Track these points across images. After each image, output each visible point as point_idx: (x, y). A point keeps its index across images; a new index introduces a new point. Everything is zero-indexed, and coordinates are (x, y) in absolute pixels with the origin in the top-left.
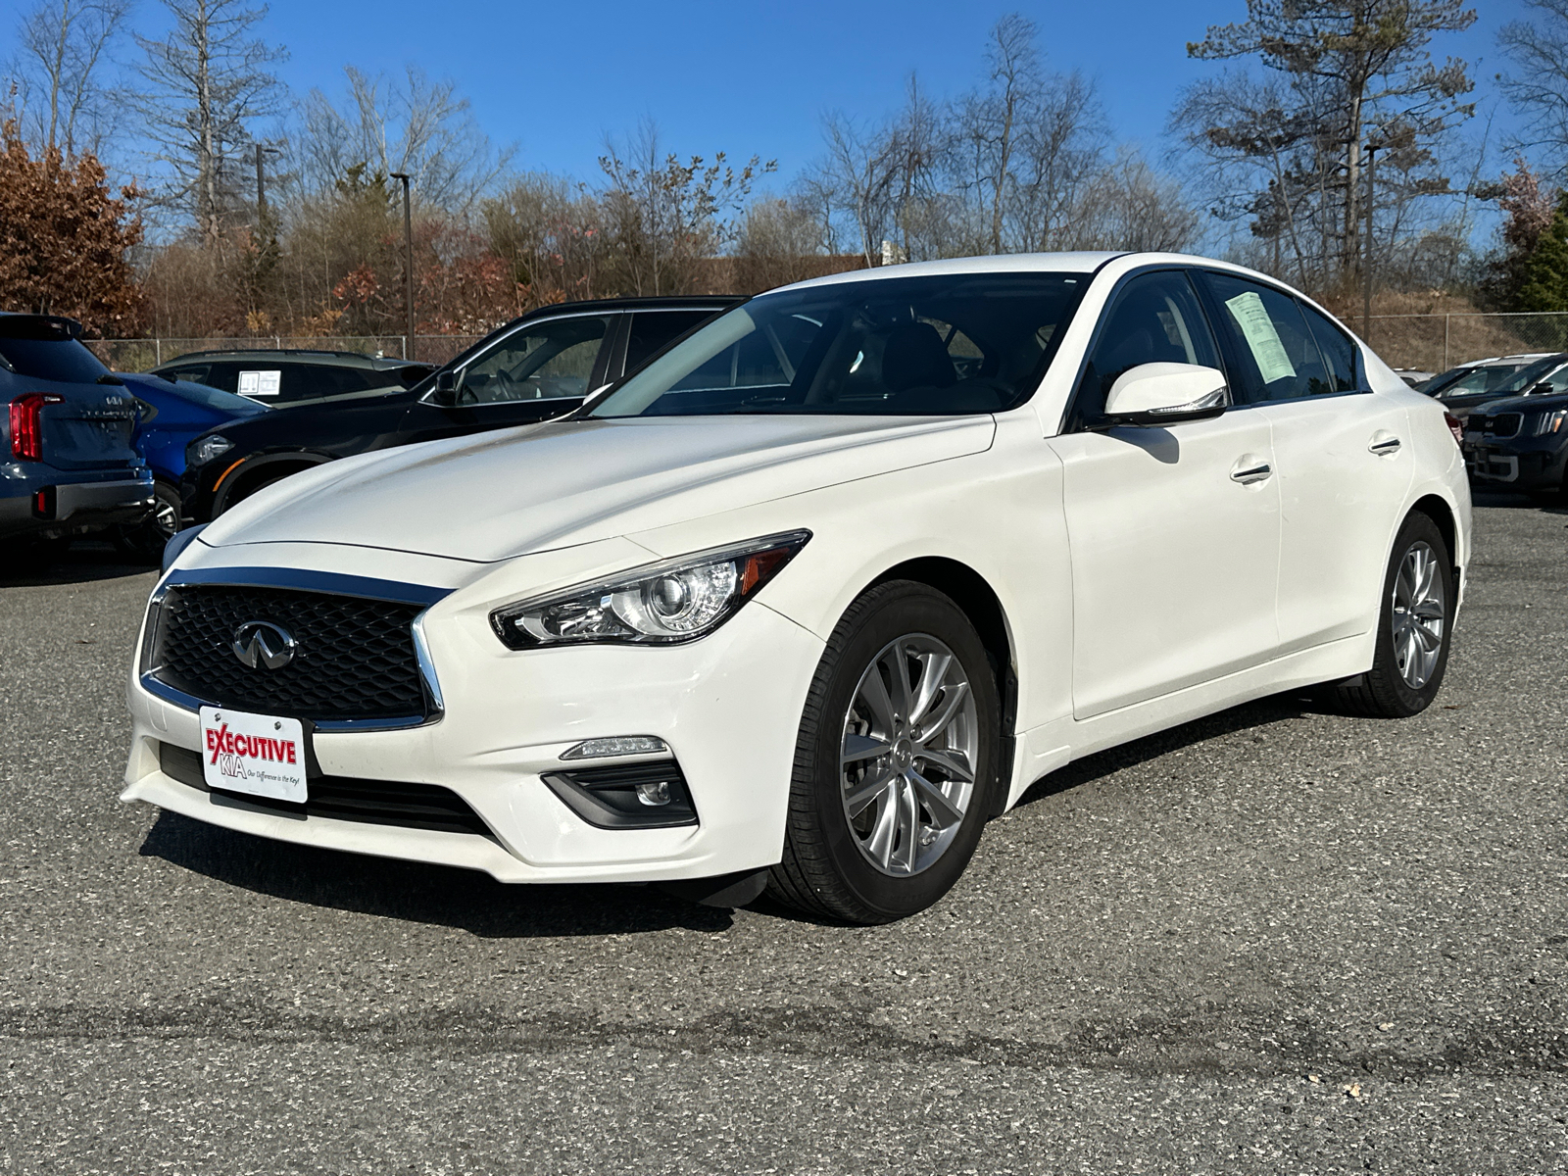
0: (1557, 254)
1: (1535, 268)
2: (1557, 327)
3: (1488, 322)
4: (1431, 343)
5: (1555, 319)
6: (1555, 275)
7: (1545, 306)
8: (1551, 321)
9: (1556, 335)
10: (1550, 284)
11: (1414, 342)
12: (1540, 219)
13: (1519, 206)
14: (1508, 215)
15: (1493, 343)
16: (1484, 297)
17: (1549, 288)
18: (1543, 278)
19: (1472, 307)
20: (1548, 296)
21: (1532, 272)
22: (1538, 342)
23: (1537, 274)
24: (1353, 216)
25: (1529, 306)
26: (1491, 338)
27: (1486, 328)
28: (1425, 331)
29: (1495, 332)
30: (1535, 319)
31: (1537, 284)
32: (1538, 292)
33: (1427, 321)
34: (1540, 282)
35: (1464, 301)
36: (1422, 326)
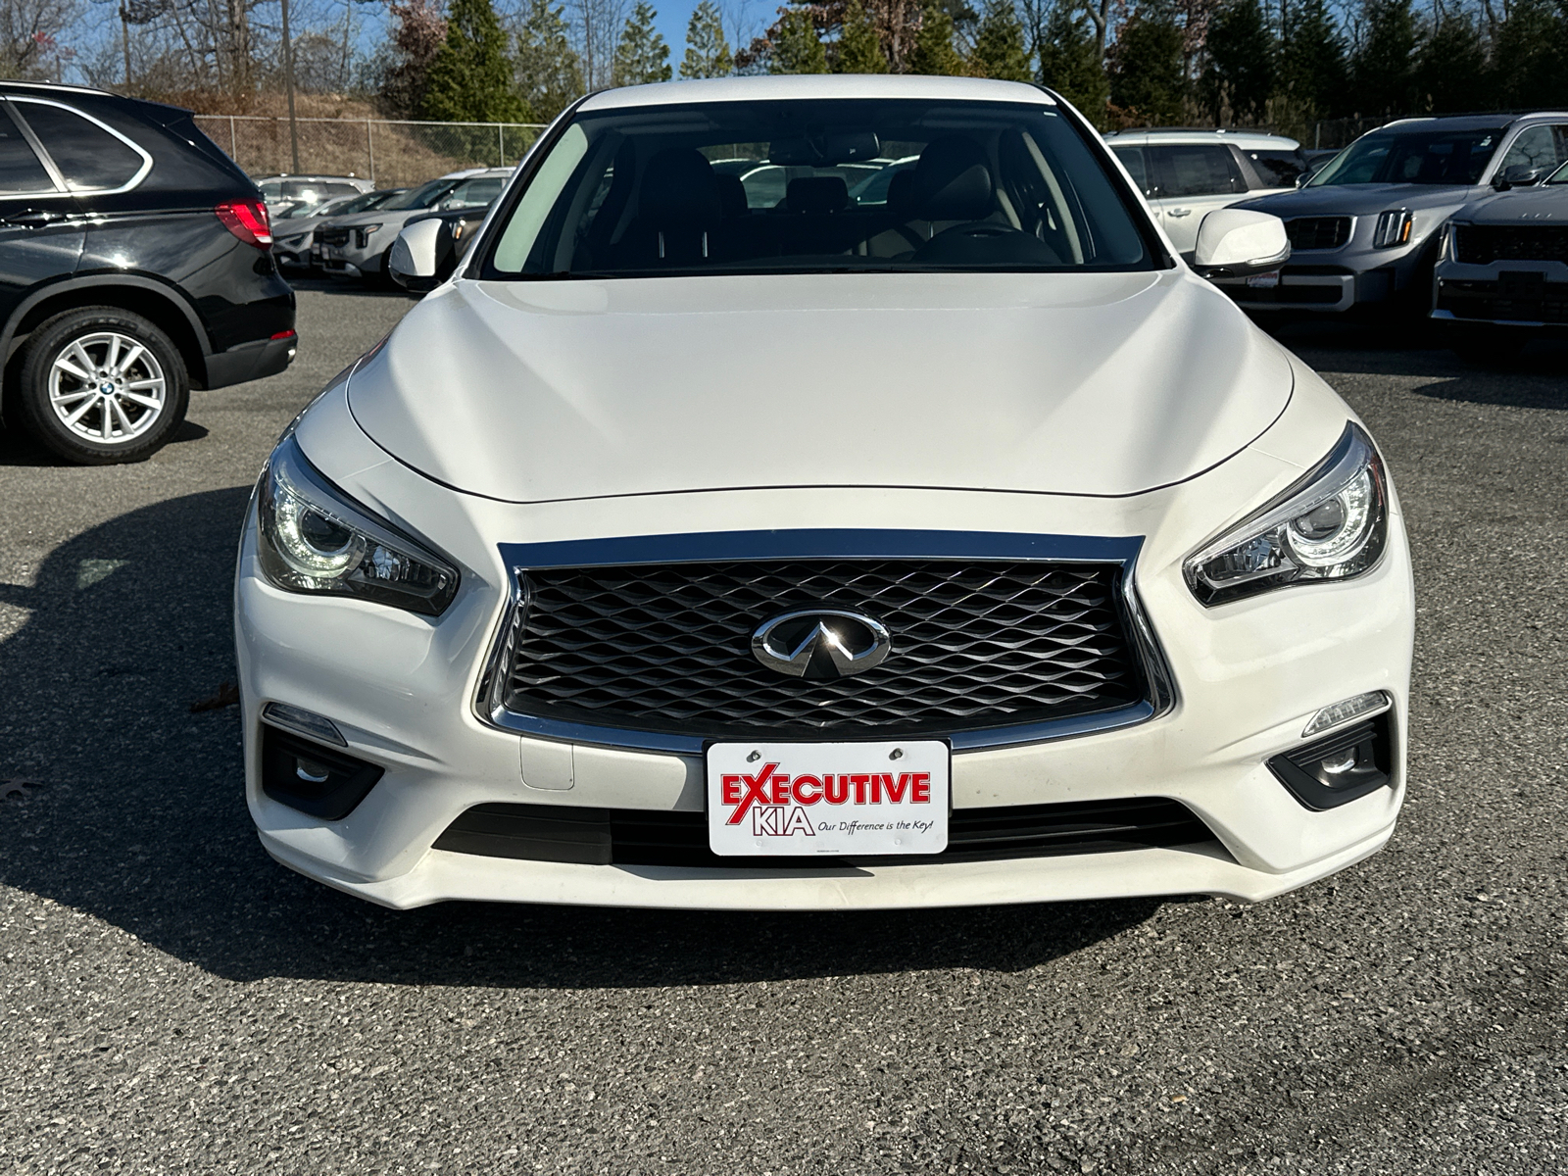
0: (454, 65)
1: (435, 77)
2: (462, 138)
3: (395, 128)
4: (346, 149)
5: (460, 130)
6: (455, 86)
7: (450, 117)
8: (456, 132)
9: (462, 145)
10: (451, 94)
11: (330, 148)
12: (429, 27)
13: (409, 13)
14: (398, 23)
15: (404, 150)
16: (386, 104)
17: (451, 99)
18: (444, 88)
19: (377, 115)
20: (448, 105)
21: (433, 81)
22: (446, 153)
23: (439, 85)
24: (238, 10)
25: (433, 115)
26: (402, 146)
27: (394, 137)
28: (337, 135)
29: (404, 141)
30: (441, 129)
31: (439, 94)
32: (442, 102)
33: (336, 126)
34: (442, 92)
35: (367, 107)
36: (333, 131)
